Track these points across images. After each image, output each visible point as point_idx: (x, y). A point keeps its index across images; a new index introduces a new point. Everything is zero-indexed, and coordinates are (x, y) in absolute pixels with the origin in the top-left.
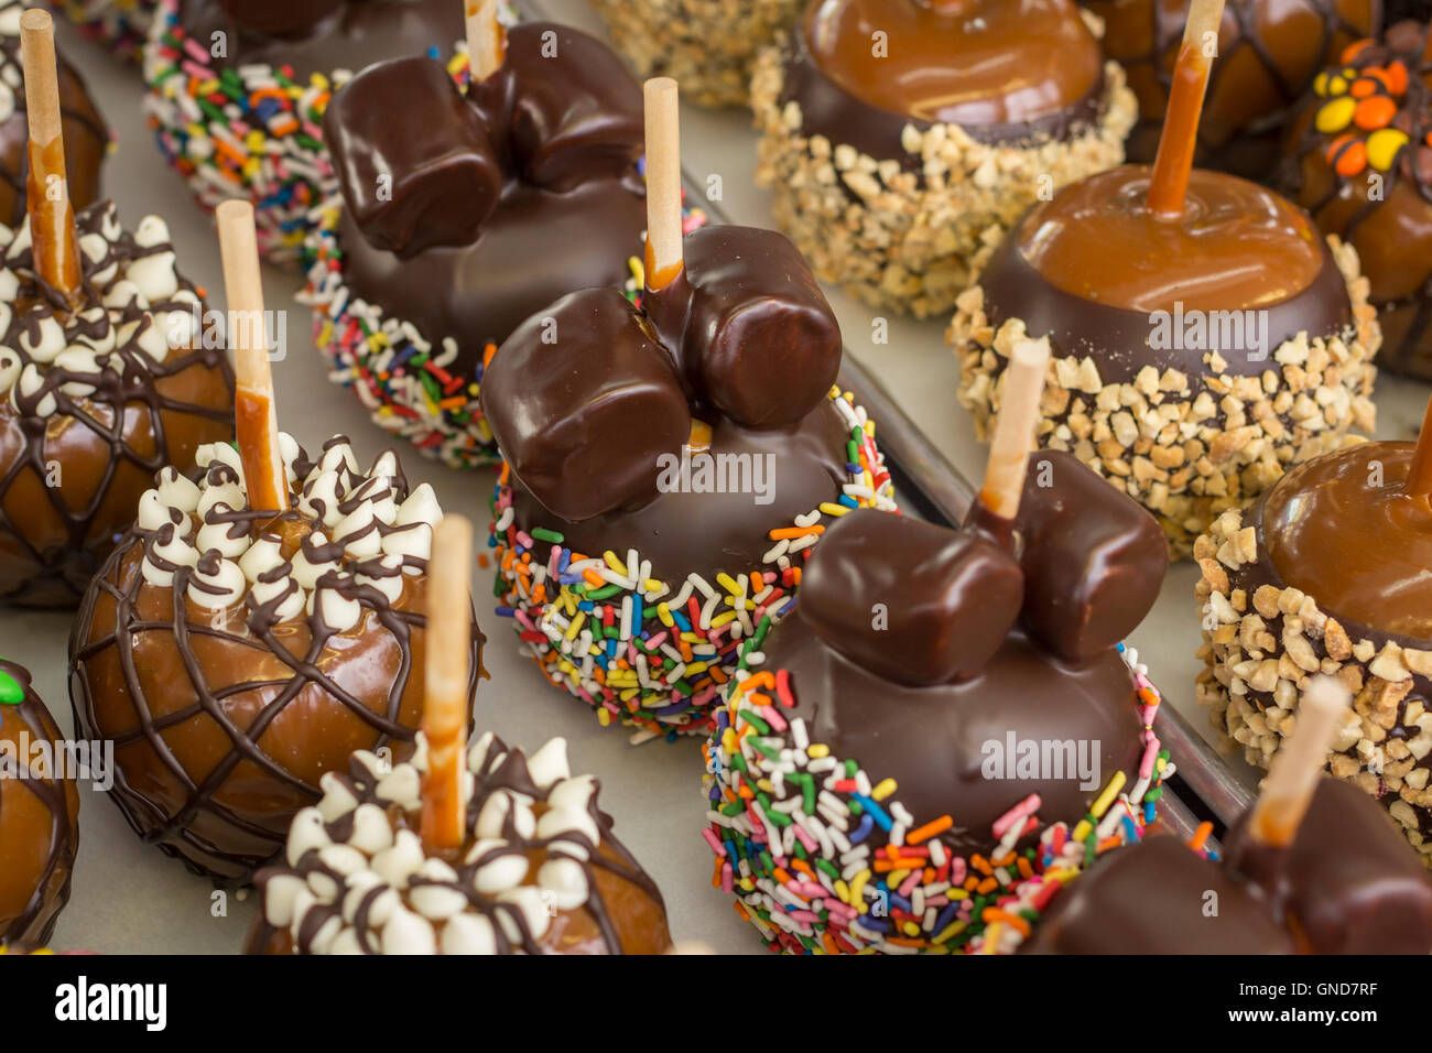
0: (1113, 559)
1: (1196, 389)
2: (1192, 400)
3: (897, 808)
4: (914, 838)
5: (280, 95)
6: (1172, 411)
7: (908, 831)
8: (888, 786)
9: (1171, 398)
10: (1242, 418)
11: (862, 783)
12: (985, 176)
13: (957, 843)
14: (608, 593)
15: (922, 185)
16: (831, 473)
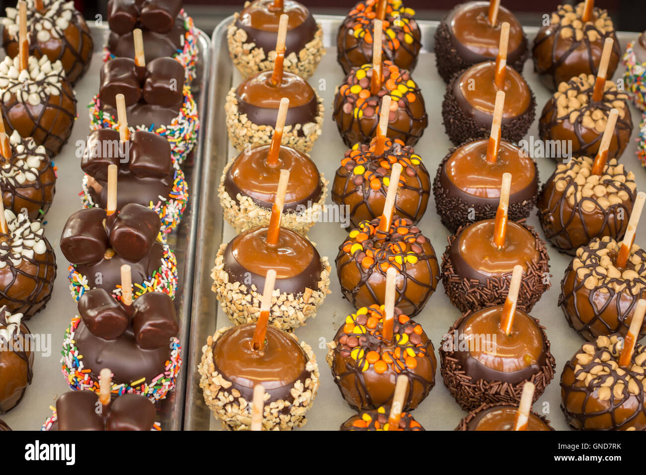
0: (151, 325)
1: (248, 293)
2: (246, 295)
3: (81, 363)
4: (83, 371)
5: (109, 122)
6: (240, 295)
7: (82, 369)
8: (81, 357)
9: (241, 292)
10: (257, 305)
11: (77, 352)
12: (251, 214)
13: (92, 377)
14: (78, 284)
15: (239, 210)
16: (142, 276)
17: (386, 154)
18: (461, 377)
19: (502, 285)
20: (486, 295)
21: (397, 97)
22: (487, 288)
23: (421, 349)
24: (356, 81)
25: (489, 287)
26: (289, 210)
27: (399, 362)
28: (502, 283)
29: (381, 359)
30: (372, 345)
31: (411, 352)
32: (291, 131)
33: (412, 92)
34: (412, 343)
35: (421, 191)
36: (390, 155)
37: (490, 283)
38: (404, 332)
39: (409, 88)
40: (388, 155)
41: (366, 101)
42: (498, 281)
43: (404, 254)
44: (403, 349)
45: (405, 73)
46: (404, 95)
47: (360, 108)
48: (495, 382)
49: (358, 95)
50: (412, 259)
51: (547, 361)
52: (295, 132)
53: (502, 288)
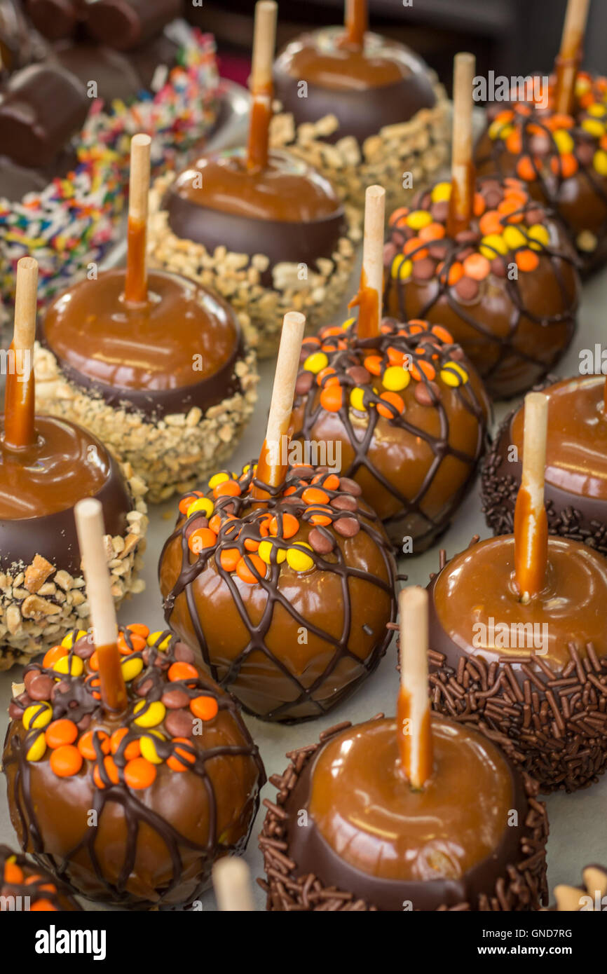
17: (386, 343)
18: (273, 857)
19: (491, 681)
20: (454, 698)
21: (494, 250)
22: (456, 679)
23: (178, 750)
24: (425, 204)
25: (460, 679)
26: (124, 403)
27: (109, 763)
28: (491, 676)
29: (75, 743)
30: (76, 705)
31: (147, 747)
32: (246, 268)
33: (536, 252)
34: (166, 729)
35: (439, 445)
36: (395, 347)
37: (465, 669)
38: (160, 699)
39: (529, 240)
40: (390, 345)
41: (426, 247)
42: (482, 669)
43: (283, 543)
44: (134, 734)
45: (535, 209)
46: (512, 254)
47: (410, 257)
48: (338, 890)
49: (416, 233)
50: (297, 560)
51: (499, 887)
52: (253, 274)
53: (489, 688)
